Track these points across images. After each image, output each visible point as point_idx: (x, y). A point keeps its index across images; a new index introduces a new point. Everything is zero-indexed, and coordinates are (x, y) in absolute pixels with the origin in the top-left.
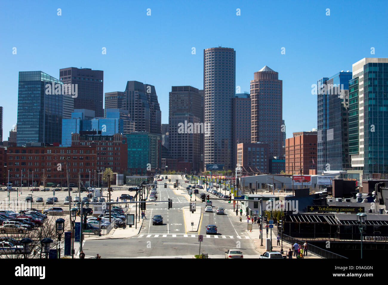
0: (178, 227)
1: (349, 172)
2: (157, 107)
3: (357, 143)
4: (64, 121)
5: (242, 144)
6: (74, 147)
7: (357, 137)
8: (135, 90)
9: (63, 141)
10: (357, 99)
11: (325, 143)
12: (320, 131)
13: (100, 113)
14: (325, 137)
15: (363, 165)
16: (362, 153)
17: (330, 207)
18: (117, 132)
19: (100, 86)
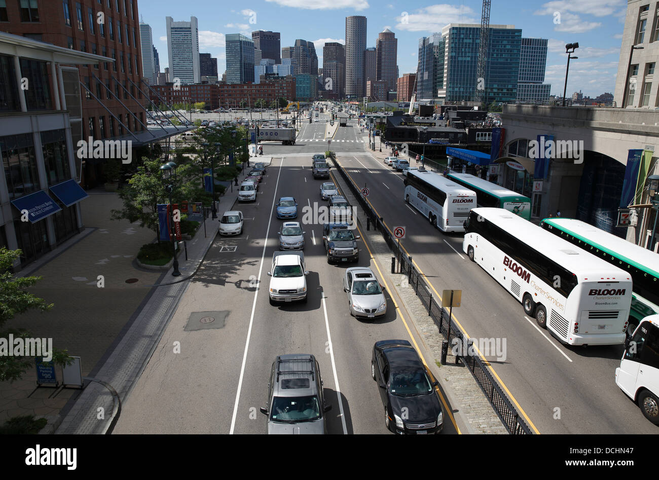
0: (320, 135)
1: (436, 100)
2: (315, 58)
3: (442, 81)
4: (256, 67)
5: (370, 81)
6: (262, 84)
7: (442, 77)
8: (301, 45)
9: (255, 80)
10: (444, 52)
11: (422, 81)
12: (419, 73)
13: (278, 61)
14: (422, 77)
15: (445, 96)
16: (445, 88)
17: (416, 123)
18: (290, 74)
19: (278, 43)
